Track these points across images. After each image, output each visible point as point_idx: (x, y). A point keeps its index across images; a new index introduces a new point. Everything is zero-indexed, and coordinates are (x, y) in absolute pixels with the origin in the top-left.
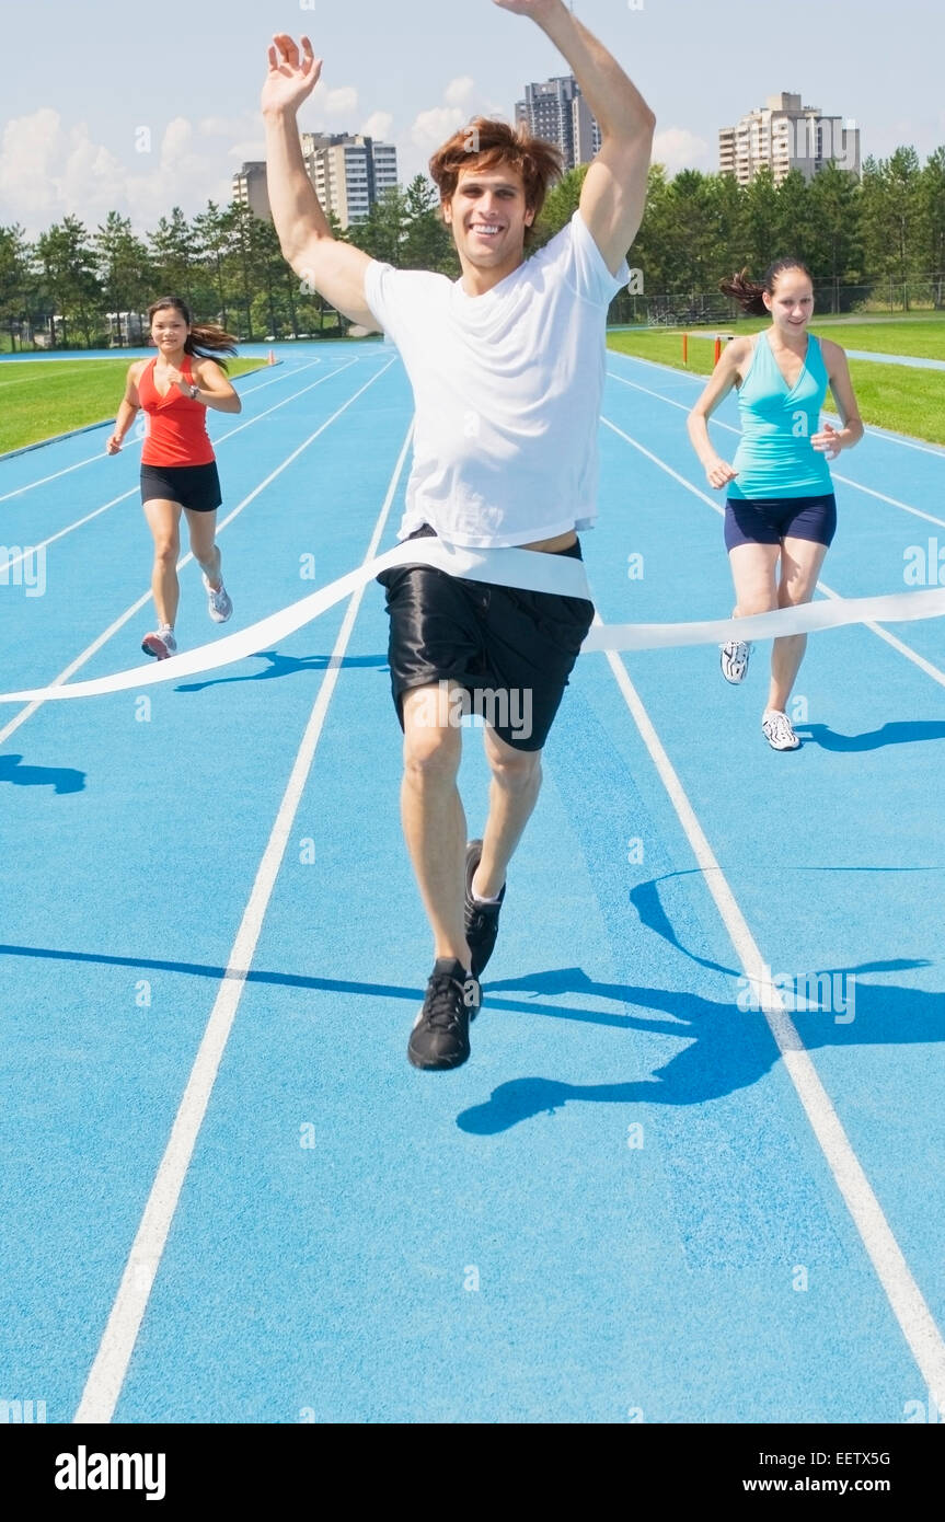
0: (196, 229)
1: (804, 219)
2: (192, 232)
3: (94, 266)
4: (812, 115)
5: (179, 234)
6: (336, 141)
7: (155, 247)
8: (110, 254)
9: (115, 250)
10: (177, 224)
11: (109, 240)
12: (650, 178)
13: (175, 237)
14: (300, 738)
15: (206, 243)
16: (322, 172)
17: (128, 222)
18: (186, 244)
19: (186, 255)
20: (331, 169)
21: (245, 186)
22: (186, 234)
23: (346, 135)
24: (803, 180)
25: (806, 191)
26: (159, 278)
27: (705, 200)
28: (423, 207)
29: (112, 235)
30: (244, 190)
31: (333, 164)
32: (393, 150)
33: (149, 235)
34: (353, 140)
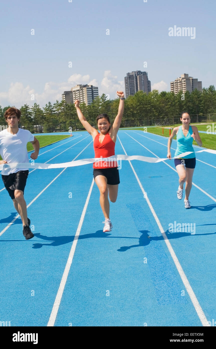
0: (54, 106)
1: (190, 102)
2: (53, 107)
3: (31, 115)
4: (191, 79)
5: (50, 108)
6: (85, 86)
7: (45, 111)
8: (34, 112)
9: (36, 112)
10: (50, 105)
11: (34, 109)
12: (155, 93)
13: (49, 108)
14: (81, 214)
15: (56, 110)
16: (82, 93)
17: (39, 105)
18: (52, 110)
19: (52, 112)
20: (84, 93)
21: (64, 96)
22: (52, 108)
23: (87, 85)
24: (189, 93)
25: (190, 95)
26: (46, 117)
27: (167, 98)
28: (104, 101)
29: (35, 108)
30: (64, 98)
31: (84, 91)
32: (97, 88)
33: (43, 108)
34: (89, 86)
